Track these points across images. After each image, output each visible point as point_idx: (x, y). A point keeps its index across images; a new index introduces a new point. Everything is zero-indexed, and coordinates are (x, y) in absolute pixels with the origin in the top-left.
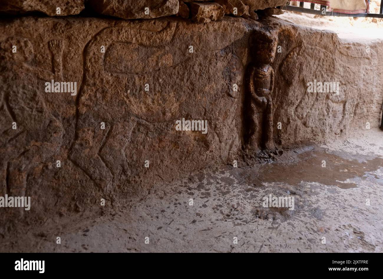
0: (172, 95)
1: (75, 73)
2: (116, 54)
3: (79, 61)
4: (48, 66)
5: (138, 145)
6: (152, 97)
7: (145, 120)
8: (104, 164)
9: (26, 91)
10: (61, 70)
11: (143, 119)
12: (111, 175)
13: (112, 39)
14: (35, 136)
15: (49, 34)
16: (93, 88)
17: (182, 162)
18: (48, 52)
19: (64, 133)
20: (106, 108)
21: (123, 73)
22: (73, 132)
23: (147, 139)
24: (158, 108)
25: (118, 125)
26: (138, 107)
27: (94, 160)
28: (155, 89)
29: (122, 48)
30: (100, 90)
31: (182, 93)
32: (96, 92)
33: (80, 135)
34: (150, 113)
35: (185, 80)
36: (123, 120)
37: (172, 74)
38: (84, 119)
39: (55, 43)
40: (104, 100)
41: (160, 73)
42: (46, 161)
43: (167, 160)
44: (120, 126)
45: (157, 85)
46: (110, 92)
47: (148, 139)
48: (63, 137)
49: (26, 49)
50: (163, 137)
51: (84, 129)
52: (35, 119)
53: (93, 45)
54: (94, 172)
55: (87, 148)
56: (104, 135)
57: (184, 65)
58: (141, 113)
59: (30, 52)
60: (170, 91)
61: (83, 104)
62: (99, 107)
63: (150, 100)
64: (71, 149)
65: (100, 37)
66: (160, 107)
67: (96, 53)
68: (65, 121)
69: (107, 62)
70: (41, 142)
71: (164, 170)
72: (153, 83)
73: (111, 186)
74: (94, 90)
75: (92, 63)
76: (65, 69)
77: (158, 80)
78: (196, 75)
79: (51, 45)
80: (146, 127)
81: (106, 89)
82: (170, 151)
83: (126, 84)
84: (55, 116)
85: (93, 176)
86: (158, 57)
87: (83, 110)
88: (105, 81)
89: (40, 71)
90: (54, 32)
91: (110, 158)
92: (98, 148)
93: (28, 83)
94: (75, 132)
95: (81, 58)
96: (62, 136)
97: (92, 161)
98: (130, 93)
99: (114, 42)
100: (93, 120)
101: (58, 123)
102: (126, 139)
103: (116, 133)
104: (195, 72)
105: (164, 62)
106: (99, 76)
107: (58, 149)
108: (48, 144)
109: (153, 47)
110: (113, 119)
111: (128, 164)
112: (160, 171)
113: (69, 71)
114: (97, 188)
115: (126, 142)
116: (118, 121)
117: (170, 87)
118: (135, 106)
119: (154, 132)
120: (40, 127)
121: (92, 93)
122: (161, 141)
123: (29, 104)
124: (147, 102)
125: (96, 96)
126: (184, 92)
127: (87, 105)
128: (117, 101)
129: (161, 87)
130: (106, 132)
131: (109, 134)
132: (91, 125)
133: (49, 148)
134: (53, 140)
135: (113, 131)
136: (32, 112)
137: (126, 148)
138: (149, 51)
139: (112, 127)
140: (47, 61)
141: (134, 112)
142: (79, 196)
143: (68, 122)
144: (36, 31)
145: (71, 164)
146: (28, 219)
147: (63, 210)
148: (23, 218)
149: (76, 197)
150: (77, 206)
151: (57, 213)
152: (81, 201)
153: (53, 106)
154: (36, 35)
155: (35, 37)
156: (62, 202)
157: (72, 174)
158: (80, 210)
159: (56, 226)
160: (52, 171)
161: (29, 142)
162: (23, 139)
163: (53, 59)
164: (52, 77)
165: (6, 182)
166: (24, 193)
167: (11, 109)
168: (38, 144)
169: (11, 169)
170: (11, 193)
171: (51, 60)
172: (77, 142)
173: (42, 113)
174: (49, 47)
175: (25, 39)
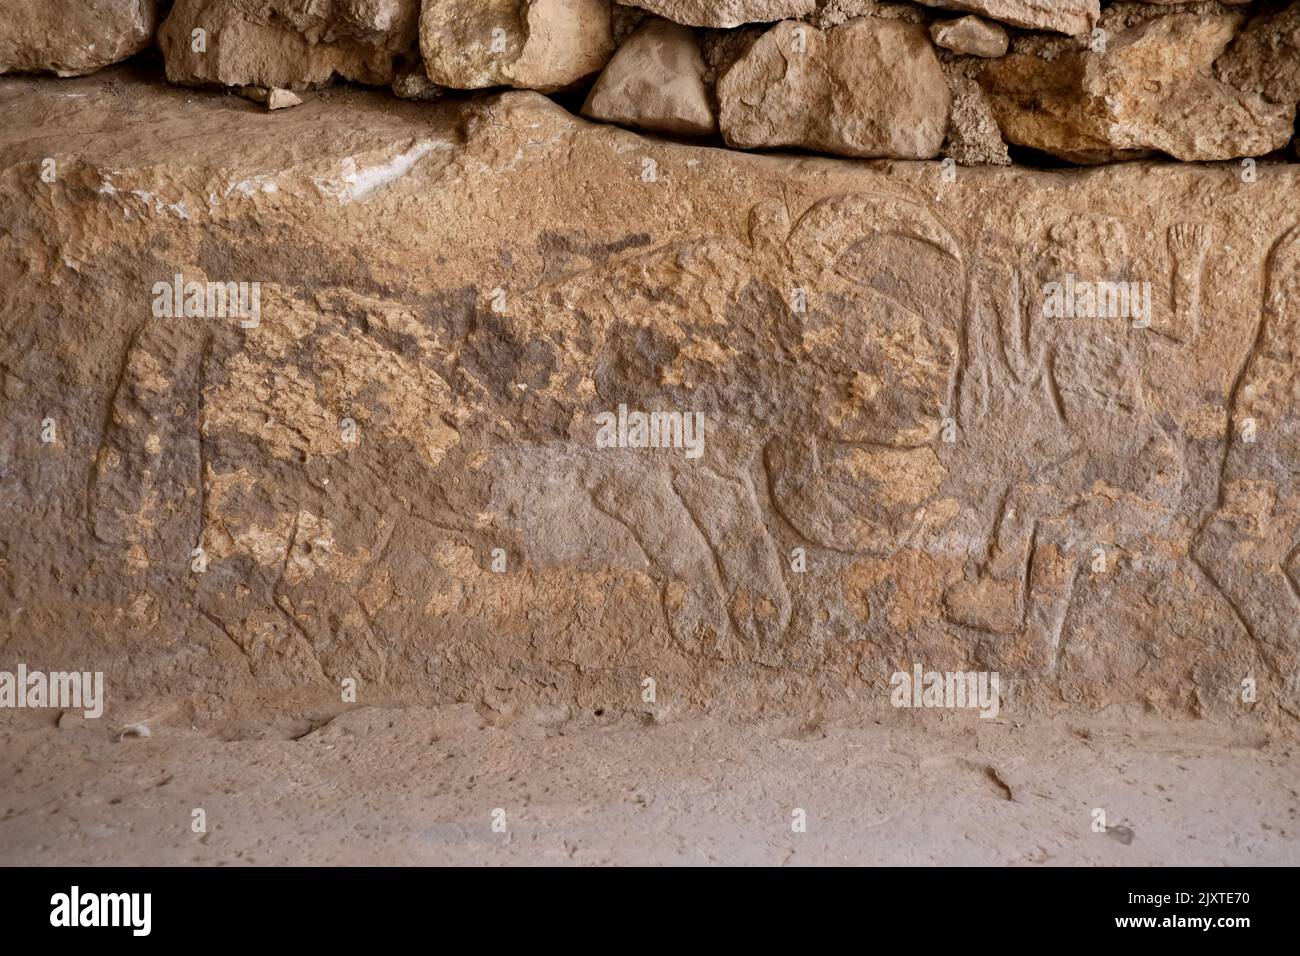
1: (1233, 316)
3: (1250, 284)
4: (1160, 291)
9: (1096, 350)
10: (1195, 304)
14: (1106, 470)
15: (1172, 206)
18: (1164, 253)
19: (1187, 478)
22: (1213, 483)
39: (1186, 231)
42: (1127, 544)
48: (1183, 492)
49: (1108, 244)
52: (1110, 424)
59: (1119, 251)
64: (1200, 530)
68: (1191, 447)
70: (1120, 490)
76: (1207, 304)
79: (1174, 237)
84: (1165, 428)
90: (1187, 203)
93: (1105, 331)
95: (1257, 276)
96: (1179, 488)
101: (1170, 449)
107: (1164, 522)
108: (1138, 499)
113: (1217, 310)
120: (1121, 449)
123: (1100, 382)
133: (1140, 512)
134: (1151, 492)
136: (1105, 404)
140: (1159, 277)
142: (1206, 673)
143: (1201, 452)
144: (1140, 198)
145: (1196, 572)
146: (1063, 685)
147: (1157, 695)
148: (1053, 677)
149: (1197, 671)
150: (1196, 700)
151: (1138, 697)
152: (1211, 690)
153: (1163, 399)
154: (1138, 208)
155: (1135, 214)
156: (1158, 673)
157: (1194, 603)
158: (1203, 713)
159: (1127, 730)
160: (1140, 576)
161: (1091, 482)
162: (1077, 471)
163: (1174, 273)
164: (1166, 321)
165: (1025, 569)
166: (1064, 613)
167: (1056, 388)
168: (1112, 492)
169: (1040, 539)
170: (1033, 600)
171: (1169, 275)
172: (1219, 513)
173: (1130, 412)
174: (1168, 240)
175: (1110, 219)
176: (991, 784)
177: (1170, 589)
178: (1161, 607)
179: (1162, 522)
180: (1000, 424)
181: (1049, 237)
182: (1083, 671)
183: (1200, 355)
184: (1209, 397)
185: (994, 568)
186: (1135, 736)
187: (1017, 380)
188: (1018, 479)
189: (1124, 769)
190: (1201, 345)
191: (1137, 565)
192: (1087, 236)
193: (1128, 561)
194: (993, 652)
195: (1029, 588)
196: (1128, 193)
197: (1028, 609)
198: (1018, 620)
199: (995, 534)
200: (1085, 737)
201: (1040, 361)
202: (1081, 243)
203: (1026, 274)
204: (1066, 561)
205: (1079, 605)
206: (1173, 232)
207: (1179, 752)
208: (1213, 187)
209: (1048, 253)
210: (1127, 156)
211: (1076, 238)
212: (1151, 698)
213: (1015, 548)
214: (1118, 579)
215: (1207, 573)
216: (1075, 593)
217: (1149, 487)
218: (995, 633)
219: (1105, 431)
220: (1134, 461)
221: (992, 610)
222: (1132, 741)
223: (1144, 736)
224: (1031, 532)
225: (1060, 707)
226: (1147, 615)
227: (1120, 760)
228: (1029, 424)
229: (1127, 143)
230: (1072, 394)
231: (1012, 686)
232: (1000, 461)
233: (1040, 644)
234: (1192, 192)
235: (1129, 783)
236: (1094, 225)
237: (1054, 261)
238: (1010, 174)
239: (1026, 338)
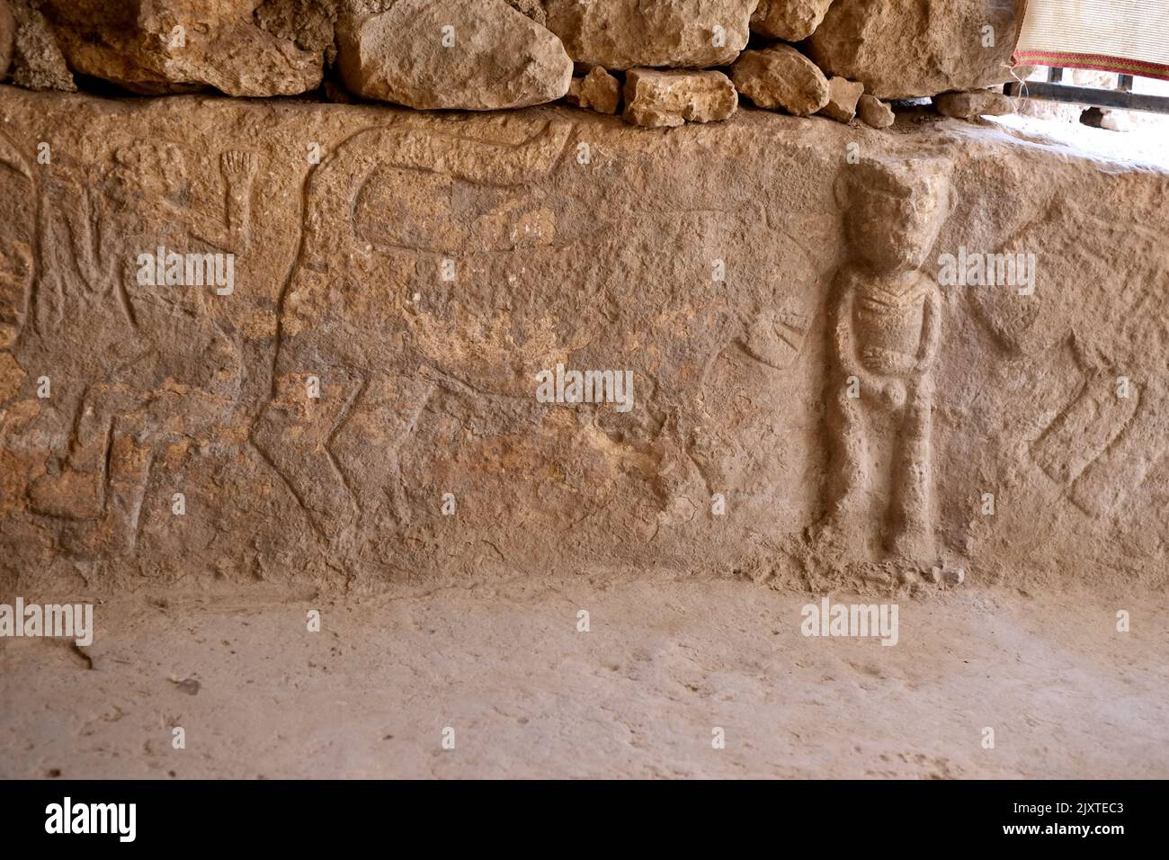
0: (546, 322)
1: (278, 233)
2: (388, 197)
3: (291, 205)
4: (215, 210)
5: (436, 445)
6: (484, 320)
7: (463, 381)
8: (338, 477)
10: (246, 222)
11: (457, 378)
12: (355, 508)
13: (377, 159)
14: (175, 369)
15: (223, 136)
16: (322, 275)
17: (571, 526)
18: (218, 177)
19: (245, 375)
20: (351, 330)
21: (405, 247)
22: (267, 377)
23: (465, 436)
24: (503, 355)
25: (383, 382)
26: (442, 342)
27: (313, 458)
28: (493, 301)
29: (406, 181)
30: (340, 283)
31: (579, 323)
32: (328, 287)
33: (282, 388)
34: (477, 366)
35: (591, 288)
36: (396, 369)
37: (548, 265)
38: (296, 349)
39: (236, 158)
40: (349, 311)
41: (511, 259)
42: (196, 434)
43: (525, 509)
44: (388, 384)
45: (502, 291)
46: (367, 291)
47: (469, 436)
48: (242, 386)
49: (168, 167)
50: (514, 438)
51: (293, 374)
52: (176, 327)
53: (329, 169)
54: (310, 490)
55: (296, 423)
56: (345, 400)
57: (589, 243)
58: (449, 360)
59: (178, 174)
60: (540, 312)
61: (295, 312)
62: (333, 324)
63: (478, 328)
64: (258, 418)
65: (347, 151)
66: (507, 352)
67: (333, 189)
68: (247, 347)
69: (363, 215)
70: (188, 386)
71: (510, 535)
72: (490, 284)
73: (352, 538)
74: (325, 282)
75: (322, 212)
76: (257, 222)
77: (505, 277)
78: (627, 276)
79: (226, 163)
80: (465, 401)
81: (356, 283)
82: (536, 486)
83: (409, 275)
84: (225, 330)
85: (306, 499)
86: (509, 215)
87: (294, 327)
88: (353, 263)
89: (196, 219)
90: (236, 133)
91: (355, 464)
92: (327, 433)
94: (273, 378)
95: (297, 199)
96: (238, 383)
97: (308, 459)
98: (420, 303)
99: (383, 167)
100: (317, 356)
101: (230, 348)
102: (404, 423)
103: (377, 403)
104: (624, 267)
105: (527, 229)
106: (338, 247)
107: (227, 413)
108: (204, 393)
109: (494, 185)
110: (370, 361)
111: (406, 492)
112: (500, 535)
113: (265, 227)
114: (313, 531)
115: (405, 430)
116: (384, 371)
117: (540, 300)
118: (433, 338)
119: (489, 421)
120: (187, 349)
121: (317, 288)
122: (507, 449)
123: (166, 290)
124: (469, 332)
125: (326, 297)
126: (586, 320)
127: (303, 317)
128: (384, 316)
129: (514, 298)
130: (350, 393)
131: (357, 399)
132: (311, 367)
133: (205, 404)
134: (215, 387)
135: (367, 393)
136: (172, 310)
137: (403, 446)
138: (483, 198)
139: (366, 384)
140: (215, 198)
141: (431, 354)
142: (266, 541)
143: (256, 351)
144: (195, 127)
145: (255, 455)
146: (143, 562)
147: (225, 563)
148: (133, 556)
149: (258, 540)
150: (259, 565)
151: (209, 567)
152: (271, 555)
153: (222, 305)
154: (193, 136)
155: (191, 141)
156: (225, 544)
157: (254, 481)
158: (264, 575)
159: (200, 596)
160: (207, 461)
161: (161, 380)
162: (149, 370)
163: (227, 194)
164: (222, 237)
165: (104, 461)
166: (141, 498)
167: (126, 296)
168: (181, 388)
169: (117, 433)
170: (113, 488)
171: (223, 196)
172: (273, 403)
173: (194, 317)
174: (221, 165)
175: (170, 145)
176: (74, 657)
177: (234, 471)
178: (227, 487)
179: (225, 413)
180: (76, 330)
181: (114, 159)
182: (160, 548)
183: (253, 267)
184: (261, 303)
185: (75, 462)
186: (206, 600)
187: (90, 289)
188: (95, 379)
189: (195, 630)
190: (253, 258)
191: (205, 451)
192: (149, 159)
193: (197, 448)
194: (77, 537)
195: (108, 477)
196: (184, 122)
197: (108, 496)
198: (99, 507)
199: (75, 430)
200: (162, 606)
201: (111, 272)
202: (144, 166)
203: (95, 192)
204: (142, 451)
205: (154, 490)
206: (225, 158)
207: (244, 610)
208: (258, 120)
209: (114, 174)
210: (183, 89)
211: (139, 160)
212: (220, 566)
213: (94, 441)
214: (189, 465)
215: (265, 455)
216: (152, 480)
217: (213, 382)
218: (78, 520)
219: (172, 334)
220: (199, 360)
221: (75, 500)
222: (203, 606)
223: (215, 600)
224: (108, 426)
225: (140, 582)
226: (215, 494)
227: (192, 623)
228: (103, 330)
229: (181, 77)
230: (141, 301)
231: (95, 567)
232: (77, 363)
233: (120, 527)
234: (240, 124)
235: (200, 642)
236: (155, 149)
237: (120, 182)
238: (76, 100)
239: (97, 251)
